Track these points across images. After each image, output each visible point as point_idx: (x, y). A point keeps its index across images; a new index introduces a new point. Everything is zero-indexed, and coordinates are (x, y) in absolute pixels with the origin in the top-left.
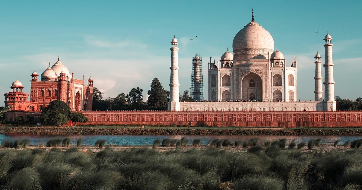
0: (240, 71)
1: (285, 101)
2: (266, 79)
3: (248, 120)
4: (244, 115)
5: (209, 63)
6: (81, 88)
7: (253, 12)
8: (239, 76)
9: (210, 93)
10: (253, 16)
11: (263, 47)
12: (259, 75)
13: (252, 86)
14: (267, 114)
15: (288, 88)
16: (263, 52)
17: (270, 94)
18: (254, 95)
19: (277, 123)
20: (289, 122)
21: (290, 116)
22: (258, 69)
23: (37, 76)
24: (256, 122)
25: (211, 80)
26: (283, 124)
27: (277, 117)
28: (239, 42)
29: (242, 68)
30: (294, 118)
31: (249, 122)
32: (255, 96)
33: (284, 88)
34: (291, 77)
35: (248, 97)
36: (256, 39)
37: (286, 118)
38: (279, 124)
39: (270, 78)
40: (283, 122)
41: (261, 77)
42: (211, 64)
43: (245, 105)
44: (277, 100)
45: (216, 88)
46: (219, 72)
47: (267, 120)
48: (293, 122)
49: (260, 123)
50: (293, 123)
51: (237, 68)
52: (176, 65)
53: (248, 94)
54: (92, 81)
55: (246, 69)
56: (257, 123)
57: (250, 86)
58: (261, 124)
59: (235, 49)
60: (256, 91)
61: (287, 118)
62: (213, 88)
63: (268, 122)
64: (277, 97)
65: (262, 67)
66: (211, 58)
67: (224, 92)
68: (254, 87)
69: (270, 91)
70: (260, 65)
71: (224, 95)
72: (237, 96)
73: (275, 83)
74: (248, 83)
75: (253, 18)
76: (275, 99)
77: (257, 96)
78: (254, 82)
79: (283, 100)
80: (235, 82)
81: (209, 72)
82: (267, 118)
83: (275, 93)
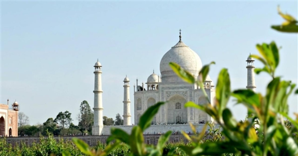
0: (165, 93)
2: (191, 101)
5: (134, 86)
6: (5, 113)
7: (180, 33)
8: (164, 99)
9: (136, 117)
10: (180, 37)
12: (184, 97)
13: (178, 109)
17: (196, 116)
18: (180, 118)
22: (184, 91)
25: (136, 103)
28: (165, 64)
29: (167, 90)
32: (182, 118)
35: (174, 119)
36: (182, 61)
39: (195, 100)
41: (186, 100)
42: (138, 87)
43: (169, 128)
44: (203, 122)
45: (141, 111)
46: (144, 95)
51: (162, 91)
53: (174, 116)
54: (17, 106)
55: (171, 92)
57: (176, 108)
59: (162, 71)
60: (183, 114)
62: (138, 111)
64: (203, 119)
65: (188, 90)
66: (137, 80)
68: (180, 110)
69: (196, 113)
70: (185, 87)
72: (162, 119)
74: (174, 105)
75: (180, 39)
78: (180, 104)
83: (201, 115)
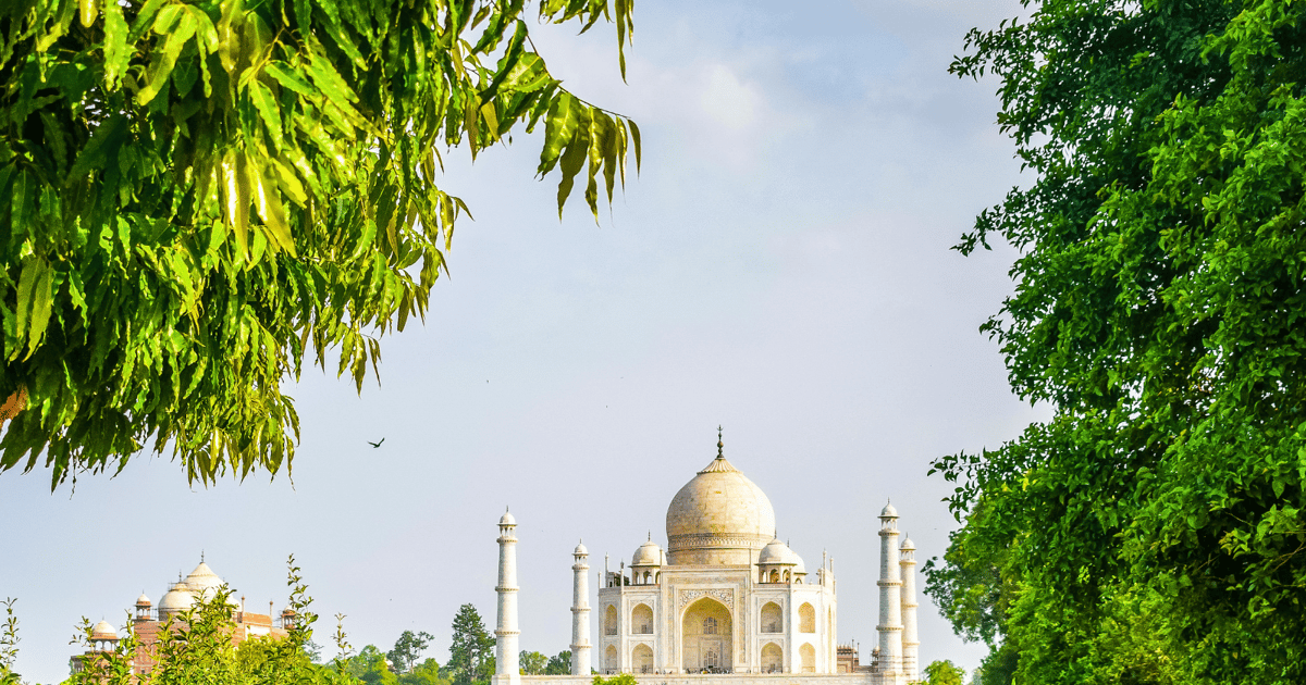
0: (676, 594)
1: (789, 672)
2: (743, 616)
5: (600, 574)
7: (720, 436)
8: (676, 607)
9: (603, 652)
10: (720, 445)
11: (741, 531)
12: (725, 604)
13: (711, 633)
15: (798, 638)
16: (741, 543)
17: (753, 652)
18: (716, 657)
22: (723, 590)
23: (147, 607)
25: (604, 618)
28: (679, 517)
29: (682, 586)
33: (789, 638)
34: (807, 609)
35: (699, 661)
36: (723, 510)
39: (753, 612)
41: (731, 611)
42: (608, 575)
44: (772, 669)
45: (615, 637)
46: (624, 598)
51: (671, 588)
52: (511, 581)
53: (700, 652)
55: (692, 590)
57: (705, 633)
59: (670, 535)
60: (721, 647)
62: (609, 638)
64: (772, 662)
65: (733, 585)
66: (606, 558)
67: (637, 648)
68: (716, 636)
69: (753, 644)
70: (729, 578)
71: (638, 654)
72: (671, 658)
73: (767, 624)
74: (700, 625)
75: (720, 451)
76: (767, 665)
77: (721, 658)
78: (715, 621)
79: (786, 669)
80: (666, 624)
81: (600, 595)
83: (767, 650)
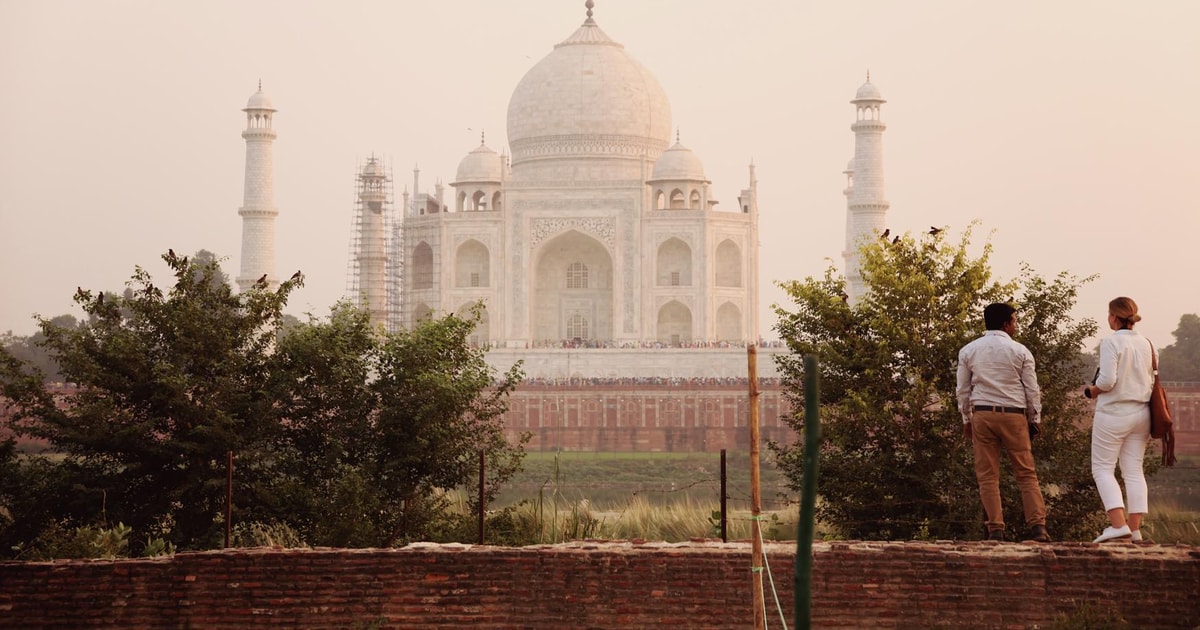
0: (525, 223)
2: (629, 258)
3: (547, 422)
4: (531, 400)
5: (407, 194)
8: (524, 245)
10: (589, 5)
11: (623, 131)
12: (602, 241)
13: (577, 286)
14: (624, 398)
15: (716, 294)
16: (624, 149)
17: (646, 314)
18: (585, 323)
19: (662, 434)
20: (708, 428)
21: (713, 407)
22: (600, 219)
24: (581, 429)
25: (411, 262)
26: (686, 437)
27: (663, 408)
28: (528, 110)
29: (534, 213)
30: (728, 412)
31: (553, 430)
32: (590, 324)
33: (702, 293)
34: (729, 249)
35: (560, 329)
36: (596, 101)
37: (697, 415)
38: (668, 437)
39: (645, 254)
40: (686, 430)
41: (611, 252)
42: (419, 197)
43: (541, 362)
44: (674, 342)
45: (429, 292)
46: (444, 230)
47: (623, 422)
48: (723, 429)
49: (596, 432)
50: (723, 432)
51: (517, 216)
53: (560, 316)
55: (551, 219)
56: (585, 432)
57: (569, 286)
58: (600, 435)
59: (514, 138)
60: (594, 307)
61: (702, 415)
62: (420, 293)
63: (625, 430)
64: (675, 330)
65: (616, 212)
66: (416, 172)
68: (585, 291)
69: (646, 303)
70: (606, 202)
72: (514, 326)
73: (667, 271)
74: (561, 274)
75: (589, 14)
76: (667, 336)
77: (595, 325)
78: (585, 268)
79: (696, 342)
80: (509, 270)
81: (404, 226)
82: (623, 415)
83: (665, 315)
